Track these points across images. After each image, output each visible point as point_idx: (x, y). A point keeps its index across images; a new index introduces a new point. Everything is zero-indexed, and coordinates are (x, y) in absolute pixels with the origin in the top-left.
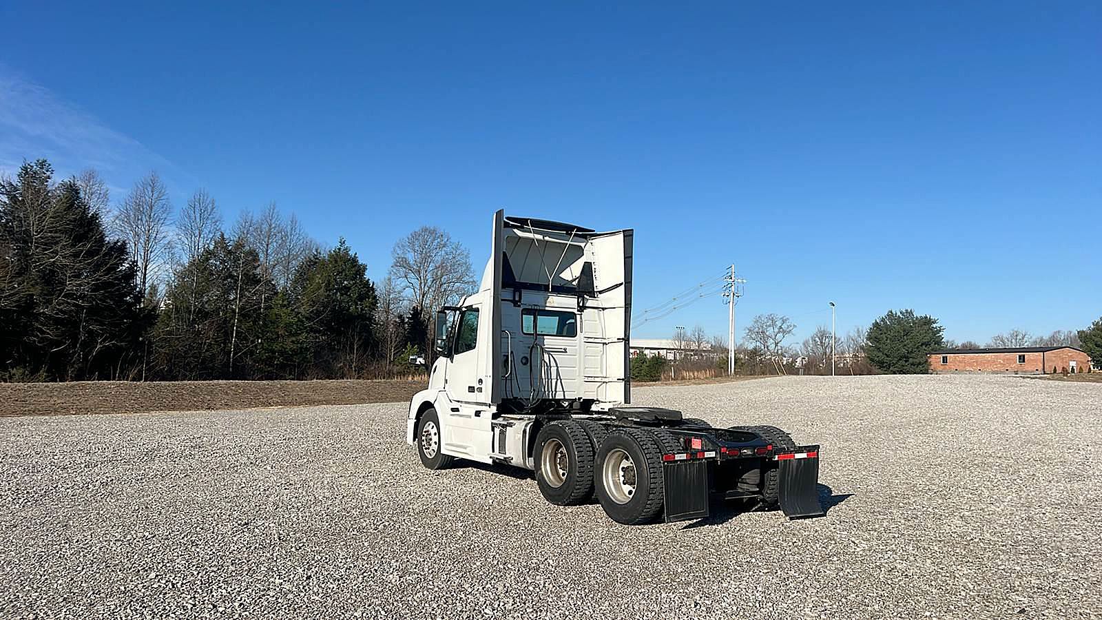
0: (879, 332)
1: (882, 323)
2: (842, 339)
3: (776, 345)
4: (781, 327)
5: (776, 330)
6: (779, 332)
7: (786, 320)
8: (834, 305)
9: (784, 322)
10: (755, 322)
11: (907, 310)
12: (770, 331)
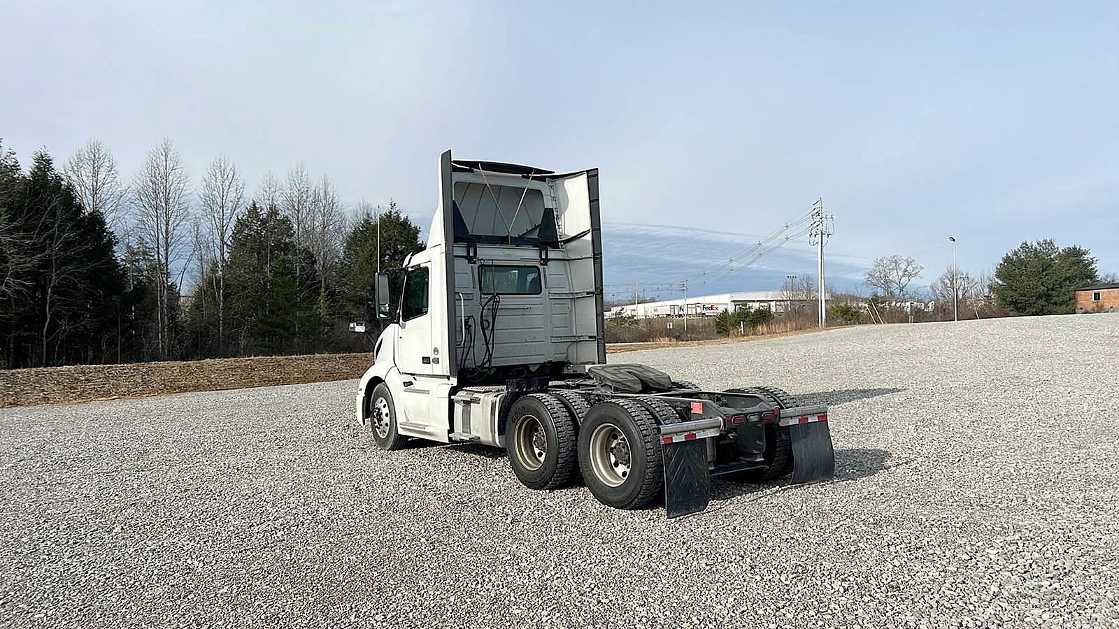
0: (1012, 269)
1: (1015, 257)
2: (976, 280)
3: (901, 290)
4: (906, 270)
5: (901, 273)
6: (904, 276)
7: (911, 262)
8: (954, 240)
9: (909, 264)
10: (876, 266)
11: (1045, 241)
12: (893, 276)
